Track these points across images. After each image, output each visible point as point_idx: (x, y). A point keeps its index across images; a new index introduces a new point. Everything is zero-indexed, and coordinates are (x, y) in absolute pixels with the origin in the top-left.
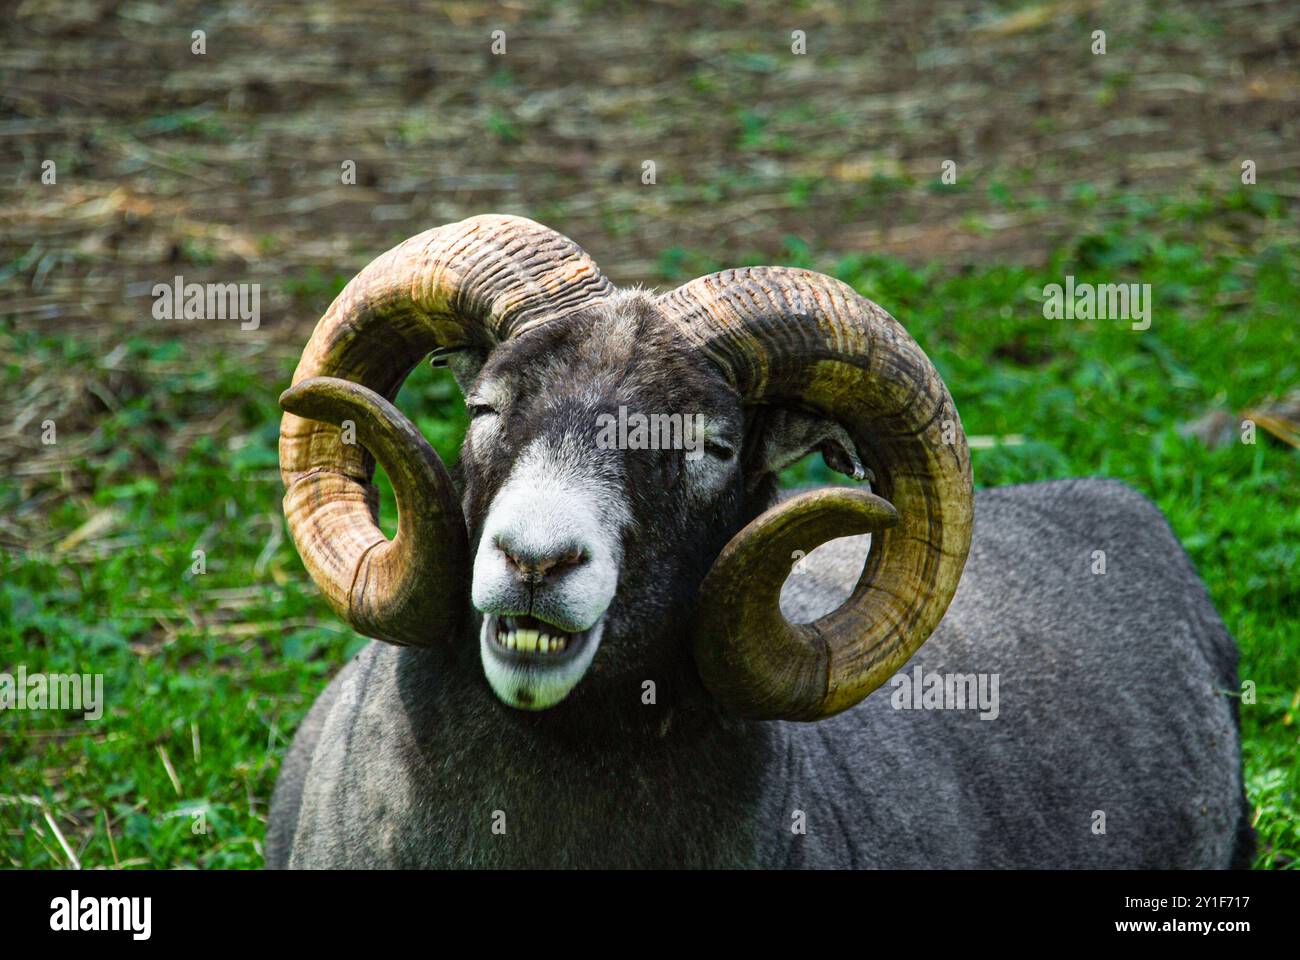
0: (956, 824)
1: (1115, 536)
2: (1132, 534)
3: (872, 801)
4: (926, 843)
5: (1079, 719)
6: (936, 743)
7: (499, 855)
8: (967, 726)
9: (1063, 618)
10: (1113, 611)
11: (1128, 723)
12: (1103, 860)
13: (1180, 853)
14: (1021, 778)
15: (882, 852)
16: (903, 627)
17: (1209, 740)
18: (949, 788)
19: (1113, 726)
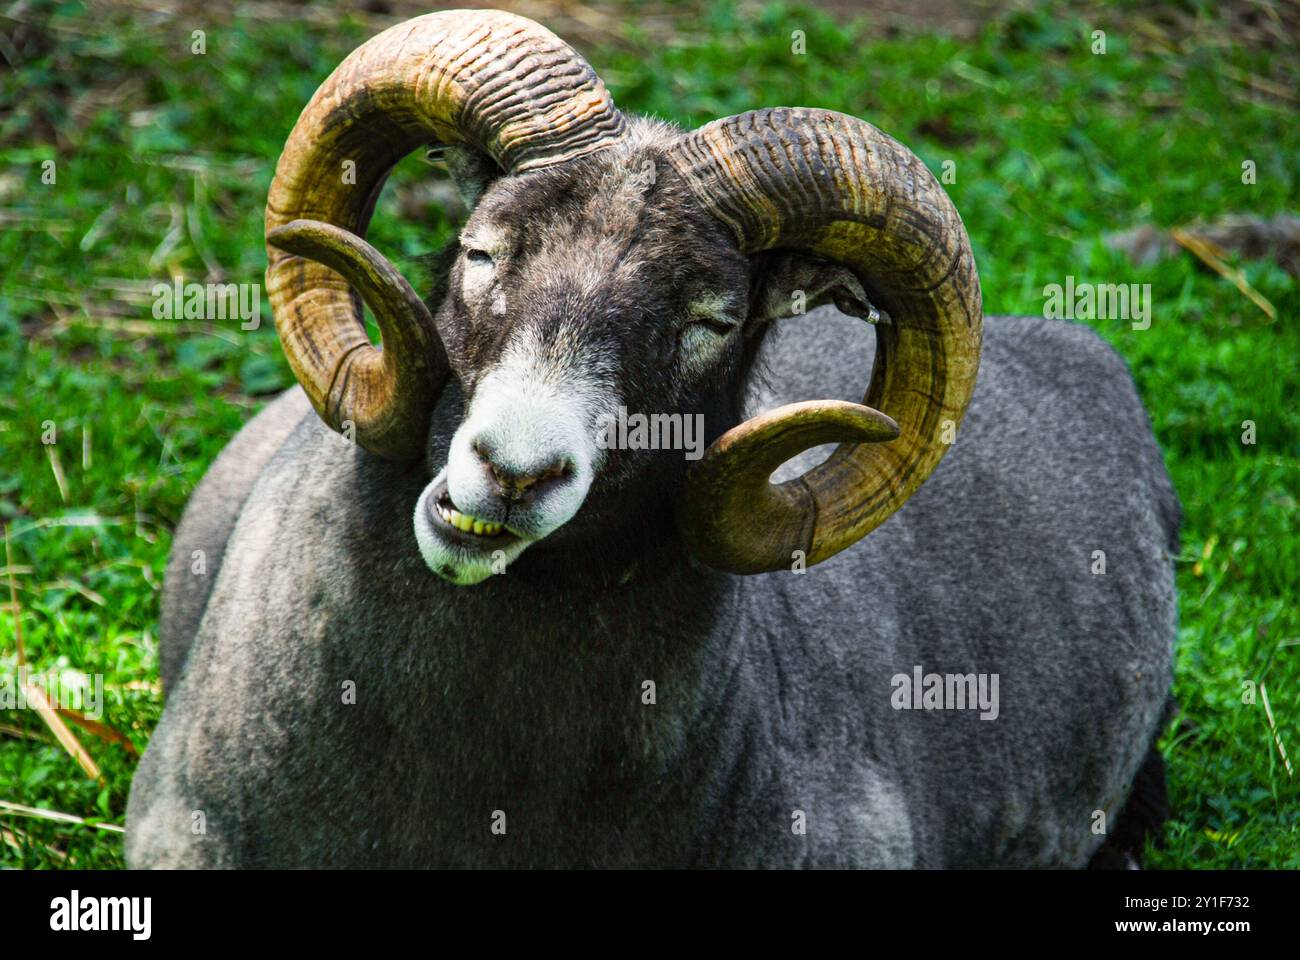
0: (891, 664)
1: (1080, 385)
2: (1096, 385)
3: (807, 631)
4: (857, 680)
5: (1025, 568)
6: (882, 577)
7: (440, 668)
8: (913, 563)
9: (1023, 460)
10: (1073, 460)
11: (1074, 579)
12: (1030, 717)
13: (1108, 717)
14: (959, 623)
15: (811, 685)
16: (896, 482)
17: (1152, 604)
18: (888, 626)
19: (1058, 579)
